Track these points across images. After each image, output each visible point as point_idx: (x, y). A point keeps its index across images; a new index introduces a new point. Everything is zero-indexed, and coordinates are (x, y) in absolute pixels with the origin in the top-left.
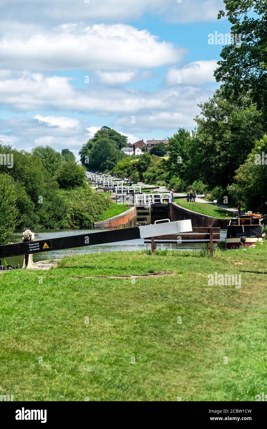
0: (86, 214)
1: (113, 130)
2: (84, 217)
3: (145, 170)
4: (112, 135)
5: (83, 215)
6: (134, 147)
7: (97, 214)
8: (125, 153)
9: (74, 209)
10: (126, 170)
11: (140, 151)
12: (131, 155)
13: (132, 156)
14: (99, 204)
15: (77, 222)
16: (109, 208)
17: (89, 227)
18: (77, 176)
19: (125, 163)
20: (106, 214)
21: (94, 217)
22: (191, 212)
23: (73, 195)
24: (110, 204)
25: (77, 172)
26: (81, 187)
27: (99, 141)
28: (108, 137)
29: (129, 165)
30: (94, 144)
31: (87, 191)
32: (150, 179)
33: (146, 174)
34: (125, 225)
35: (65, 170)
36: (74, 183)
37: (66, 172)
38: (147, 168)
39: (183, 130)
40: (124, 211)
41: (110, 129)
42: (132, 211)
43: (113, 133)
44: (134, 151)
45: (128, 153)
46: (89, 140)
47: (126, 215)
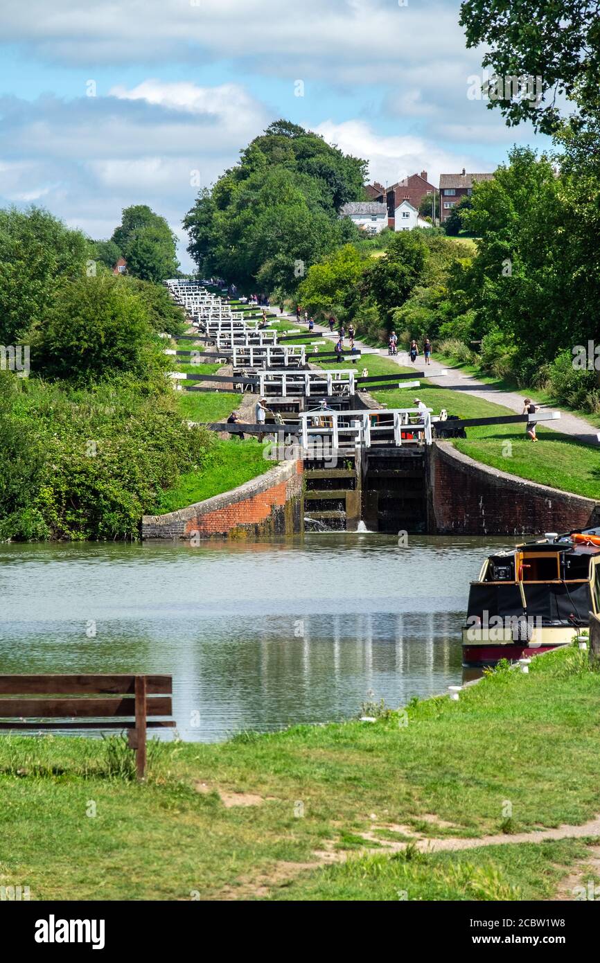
0: (111, 488)
1: (311, 135)
2: (106, 498)
3: (403, 296)
4: (309, 156)
5: (102, 492)
6: (390, 199)
7: (153, 485)
8: (357, 221)
9: (66, 466)
10: (340, 293)
11: (414, 213)
12: (378, 231)
13: (383, 233)
14: (161, 450)
15: (78, 516)
16: (199, 463)
17: (121, 534)
18: (112, 334)
19: (341, 266)
20: (188, 486)
21: (140, 499)
22: (505, 480)
23: (69, 416)
24: (203, 449)
25: (113, 317)
26: (130, 374)
27: (256, 177)
28: (294, 162)
29: (353, 276)
30: (239, 190)
31: (151, 387)
32: (420, 333)
33: (407, 314)
34: (256, 528)
35: (70, 310)
36: (104, 358)
37: (72, 317)
38: (409, 289)
39: (527, 155)
40: (256, 474)
41: (302, 130)
42: (284, 475)
43: (311, 149)
44: (391, 214)
45: (367, 223)
46: (223, 173)
47: (261, 488)
